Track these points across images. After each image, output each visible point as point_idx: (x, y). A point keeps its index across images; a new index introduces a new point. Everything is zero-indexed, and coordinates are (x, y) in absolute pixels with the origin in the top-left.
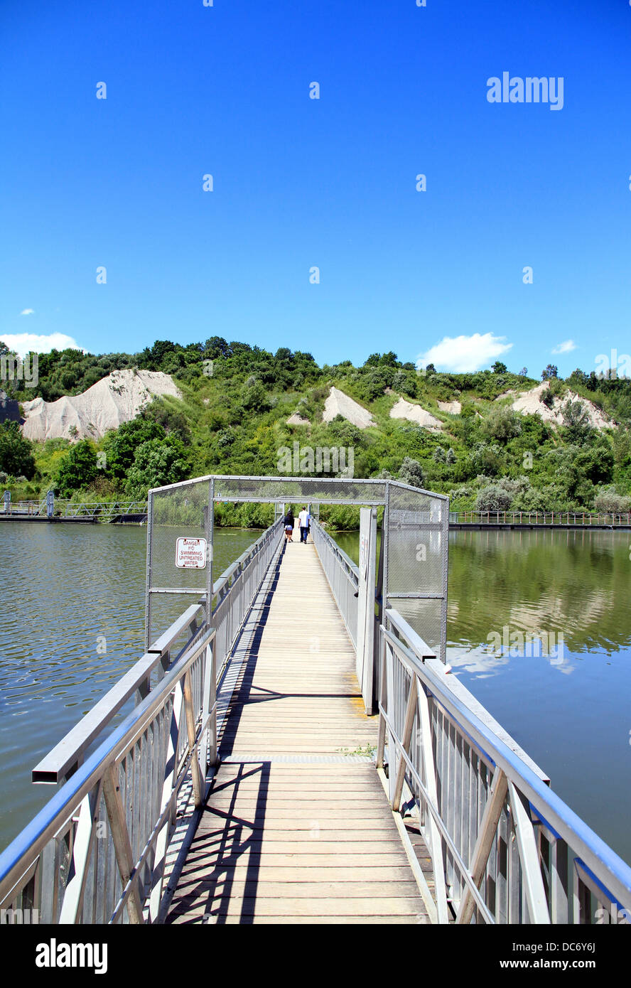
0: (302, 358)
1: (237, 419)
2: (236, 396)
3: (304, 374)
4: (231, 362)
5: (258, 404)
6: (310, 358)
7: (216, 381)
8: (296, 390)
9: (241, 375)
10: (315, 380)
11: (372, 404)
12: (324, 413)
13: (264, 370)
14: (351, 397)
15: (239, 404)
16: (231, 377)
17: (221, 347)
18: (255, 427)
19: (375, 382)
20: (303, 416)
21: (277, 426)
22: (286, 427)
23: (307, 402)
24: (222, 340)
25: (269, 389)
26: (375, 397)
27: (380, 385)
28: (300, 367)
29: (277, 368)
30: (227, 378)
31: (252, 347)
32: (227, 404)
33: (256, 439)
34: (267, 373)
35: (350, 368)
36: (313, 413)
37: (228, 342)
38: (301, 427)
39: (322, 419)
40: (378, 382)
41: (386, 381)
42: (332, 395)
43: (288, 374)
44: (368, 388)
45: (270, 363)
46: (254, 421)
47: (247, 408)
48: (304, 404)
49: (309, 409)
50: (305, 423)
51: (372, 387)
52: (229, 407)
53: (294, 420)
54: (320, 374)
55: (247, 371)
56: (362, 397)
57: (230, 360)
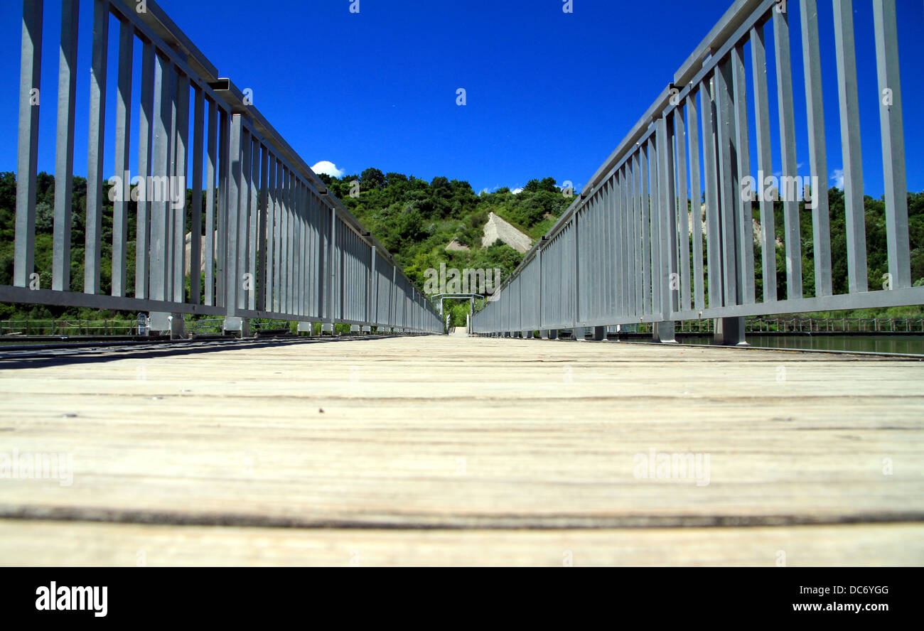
0: (459, 186)
1: (395, 246)
2: (394, 225)
3: (462, 202)
4: (387, 192)
5: (415, 232)
6: (467, 186)
7: (372, 210)
8: (454, 218)
9: (397, 204)
10: (473, 207)
11: (532, 229)
12: (484, 239)
13: (421, 198)
14: (510, 222)
15: (396, 232)
16: (388, 206)
17: (378, 179)
18: (413, 255)
19: (533, 207)
20: (462, 243)
21: (435, 252)
22: (445, 253)
23: (465, 228)
24: (379, 172)
25: (427, 217)
26: (534, 222)
27: (538, 210)
28: (457, 194)
29: (434, 196)
30: (384, 207)
31: (408, 177)
32: (383, 233)
33: (414, 266)
34: (424, 201)
35: (508, 194)
36: (472, 239)
37: (384, 173)
38: (461, 253)
39: (481, 244)
40: (537, 207)
41: (545, 205)
42: (491, 220)
43: (446, 202)
44: (527, 214)
45: (427, 191)
46: (412, 248)
47: (404, 235)
48: (462, 230)
49: (468, 235)
50: (464, 249)
51: (531, 212)
52: (386, 236)
53: (453, 247)
54: (478, 200)
55: (404, 200)
56: (521, 222)
57: (385, 189)
